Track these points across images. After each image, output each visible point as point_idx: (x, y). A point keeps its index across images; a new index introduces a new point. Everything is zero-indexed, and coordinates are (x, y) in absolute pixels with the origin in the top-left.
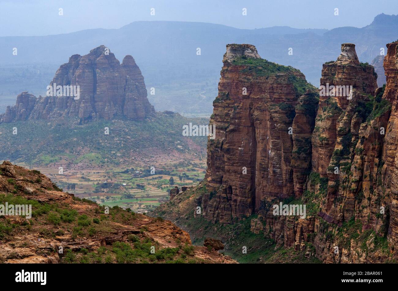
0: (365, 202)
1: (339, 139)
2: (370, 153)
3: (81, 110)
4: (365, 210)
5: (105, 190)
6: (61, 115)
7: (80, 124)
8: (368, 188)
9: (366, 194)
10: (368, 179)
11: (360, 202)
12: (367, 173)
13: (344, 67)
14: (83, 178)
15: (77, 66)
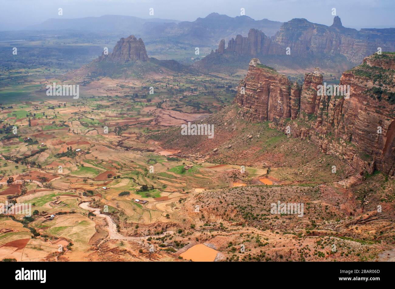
0: (336, 127)
1: (321, 104)
2: (338, 111)
3: (126, 58)
4: (336, 130)
5: (145, 89)
6: (118, 59)
7: (125, 63)
8: (336, 122)
9: (336, 124)
10: (336, 119)
11: (333, 127)
12: (336, 117)
13: (318, 77)
14: (133, 84)
15: (124, 42)
